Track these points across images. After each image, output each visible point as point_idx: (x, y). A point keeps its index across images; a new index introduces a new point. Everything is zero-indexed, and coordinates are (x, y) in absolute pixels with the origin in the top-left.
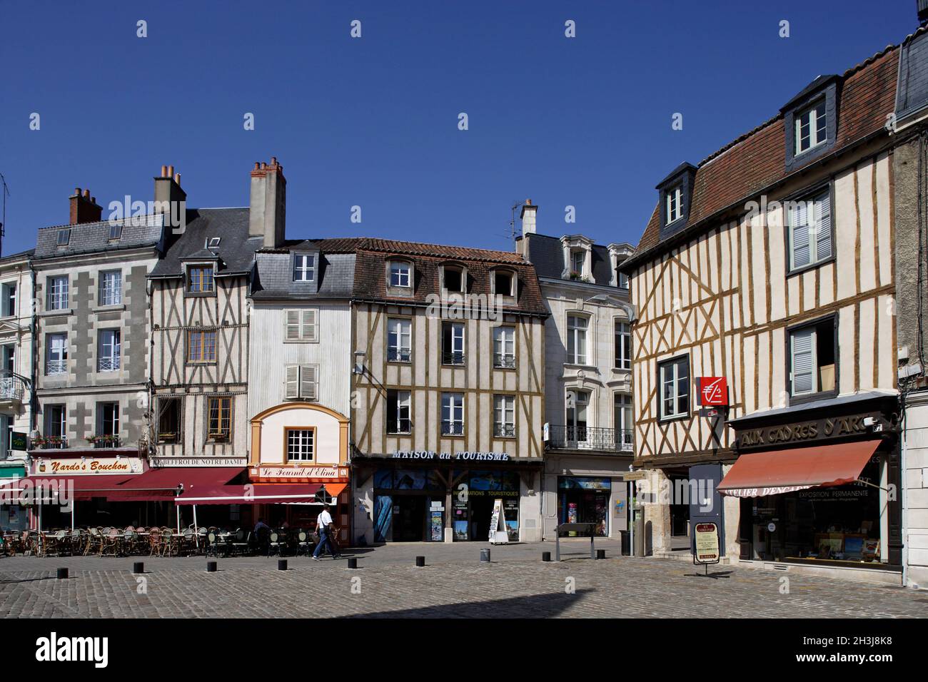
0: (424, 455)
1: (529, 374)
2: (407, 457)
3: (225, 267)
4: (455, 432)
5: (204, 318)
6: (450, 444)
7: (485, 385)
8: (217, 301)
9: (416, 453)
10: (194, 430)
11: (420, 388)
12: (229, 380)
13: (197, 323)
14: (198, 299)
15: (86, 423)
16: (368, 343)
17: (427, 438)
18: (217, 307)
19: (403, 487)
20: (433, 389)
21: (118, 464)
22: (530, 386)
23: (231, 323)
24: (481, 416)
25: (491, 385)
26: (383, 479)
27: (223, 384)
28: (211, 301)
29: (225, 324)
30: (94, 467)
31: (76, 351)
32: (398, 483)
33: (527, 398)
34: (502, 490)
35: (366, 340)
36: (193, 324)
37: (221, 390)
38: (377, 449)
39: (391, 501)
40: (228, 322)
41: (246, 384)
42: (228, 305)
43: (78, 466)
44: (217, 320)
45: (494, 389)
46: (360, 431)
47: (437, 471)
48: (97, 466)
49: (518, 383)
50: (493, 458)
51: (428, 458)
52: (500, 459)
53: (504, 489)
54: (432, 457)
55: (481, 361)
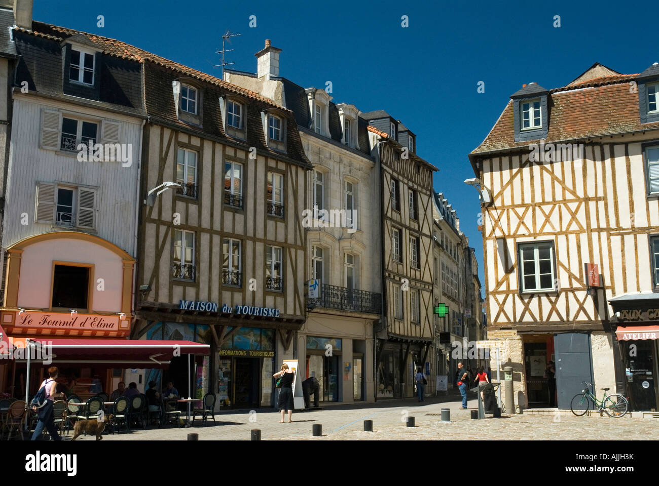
0: (209, 308)
1: (295, 226)
2: (193, 309)
6: (230, 296)
7: (260, 233)
9: (202, 306)
11: (205, 230)
16: (159, 172)
17: (209, 289)
20: (217, 232)
22: (296, 239)
25: (265, 233)
33: (293, 251)
34: (260, 350)
38: (163, 299)
45: (268, 239)
46: (147, 275)
47: (213, 326)
49: (286, 235)
50: (268, 314)
51: (213, 311)
52: (273, 316)
53: (262, 349)
54: (216, 311)
55: (258, 207)
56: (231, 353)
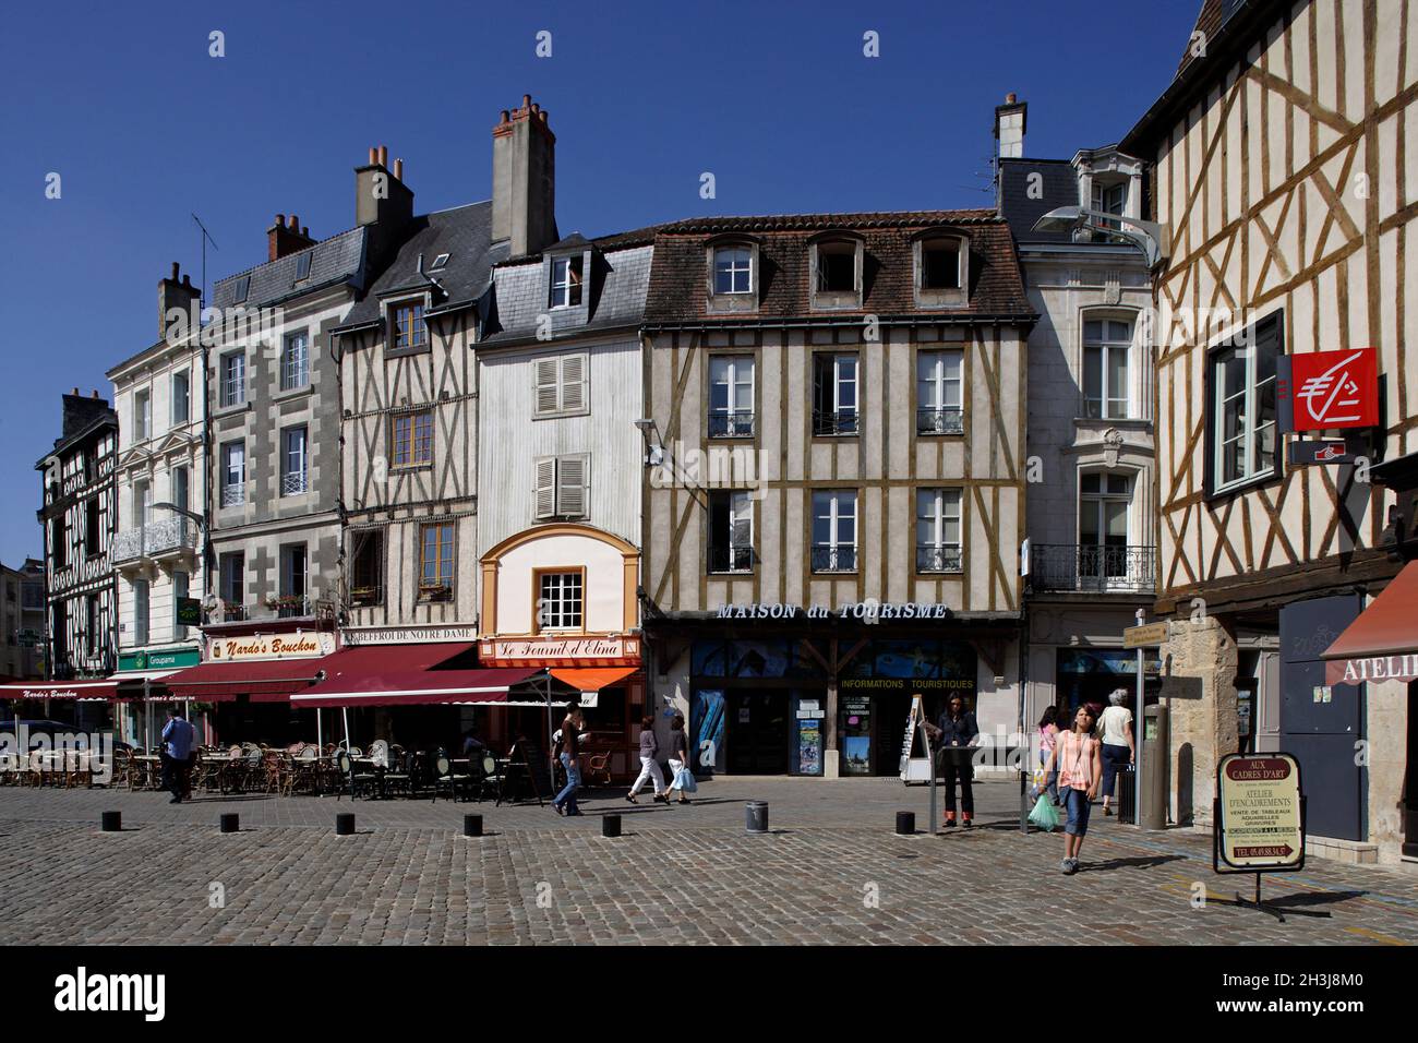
0: (777, 612)
1: (993, 443)
2: (744, 616)
3: (446, 299)
4: (840, 566)
5: (413, 390)
6: (829, 589)
7: (899, 470)
8: (431, 358)
9: (761, 609)
10: (401, 583)
11: (769, 486)
12: (450, 493)
13: (403, 400)
14: (404, 359)
15: (268, 579)
16: (673, 406)
17: (783, 580)
18: (432, 371)
19: (746, 673)
20: (795, 484)
22: (994, 467)
23: (452, 394)
24: (891, 533)
25: (913, 469)
26: (708, 659)
27: (441, 501)
28: (423, 360)
29: (444, 396)
30: (275, 649)
31: (255, 466)
32: (736, 664)
33: (987, 493)
34: (940, 677)
35: (669, 401)
36: (398, 403)
37: (439, 510)
38: (689, 604)
39: (722, 700)
40: (447, 392)
41: (475, 498)
42: (448, 363)
43: (257, 647)
44: (433, 391)
45: (918, 478)
46: (657, 572)
47: (805, 642)
48: (280, 646)
49: (968, 464)
50: (915, 614)
51: (786, 616)
52: (929, 615)
53: (944, 675)
54: (792, 615)
55: (892, 423)
56: (870, 684)
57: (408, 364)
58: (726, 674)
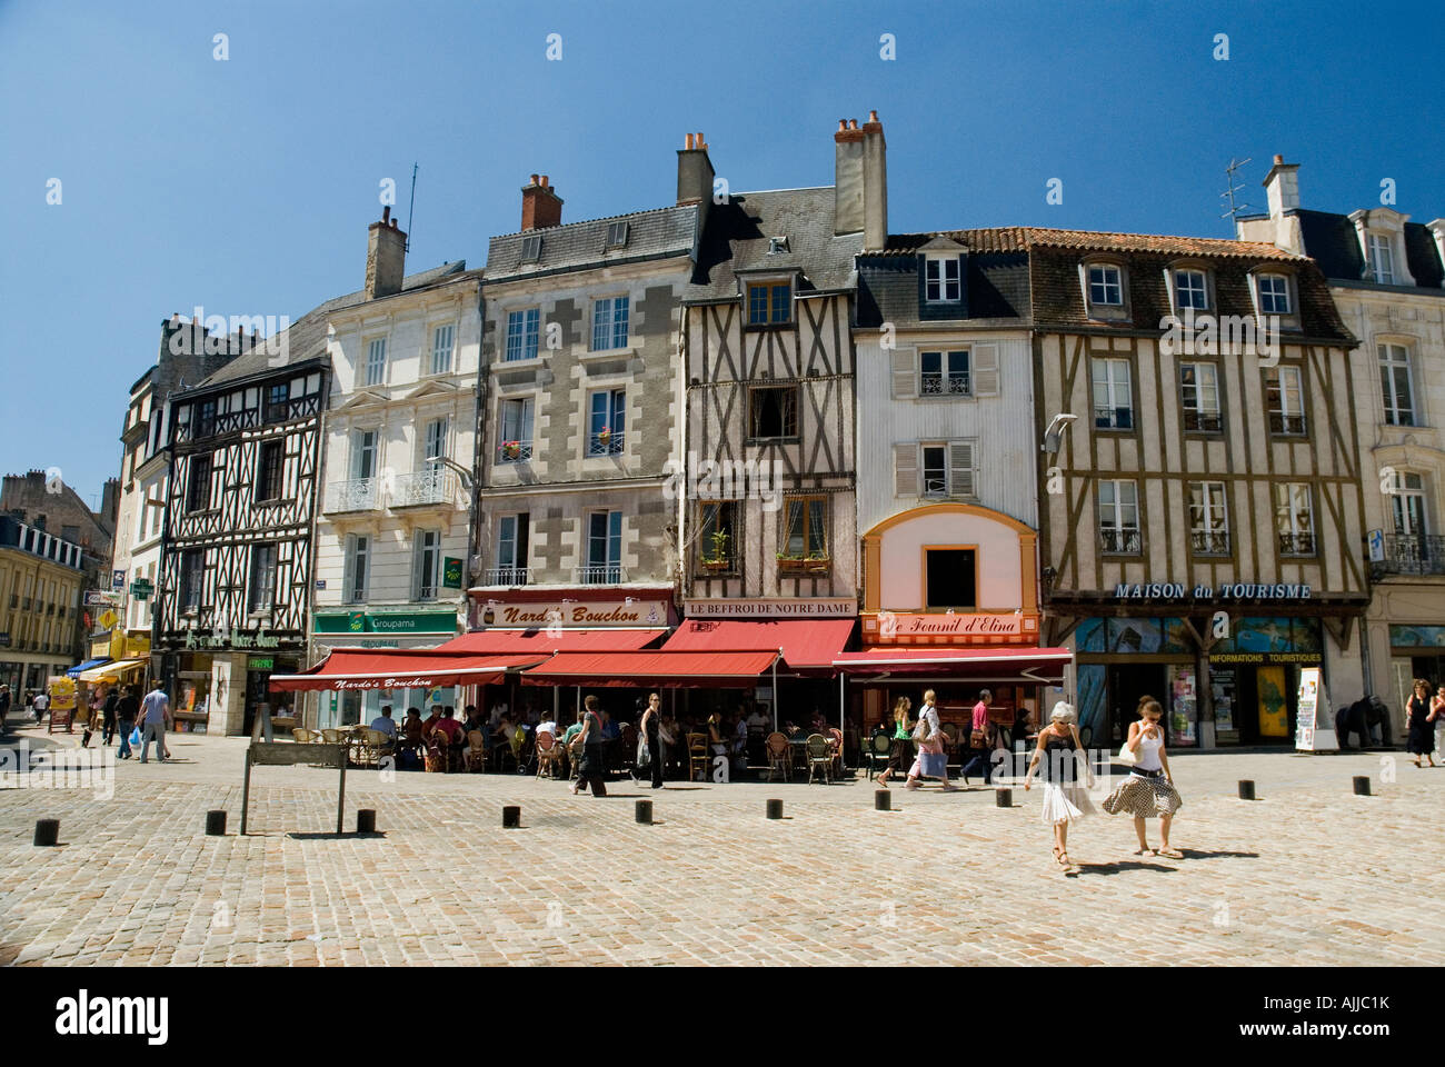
0: (1168, 593)
1: (1333, 446)
2: (1139, 596)
4: (1215, 551)
5: (776, 365)
6: (1209, 571)
7: (1260, 467)
8: (797, 337)
9: (1154, 589)
10: (762, 554)
11: (1153, 475)
12: (822, 467)
13: (764, 374)
14: (766, 335)
15: (563, 542)
16: (1064, 400)
17: (1169, 562)
18: (798, 349)
19: (1124, 648)
20: (1175, 476)
21: (621, 612)
22: (1336, 467)
23: (823, 371)
24: (1258, 522)
25: (1271, 465)
26: (1090, 635)
27: (810, 475)
28: (788, 337)
29: (813, 373)
30: (578, 617)
31: (548, 425)
32: (1114, 641)
33: (1332, 487)
34: (1292, 652)
35: (1060, 396)
36: (758, 376)
37: (807, 484)
38: (1087, 583)
39: (1104, 675)
40: (817, 371)
41: (853, 475)
42: (818, 342)
44: (799, 368)
45: (1276, 473)
46: (1057, 552)
47: (1186, 619)
48: (585, 615)
49: (1315, 463)
50: (1286, 595)
51: (1176, 596)
52: (1296, 596)
53: (1296, 649)
54: (1182, 595)
55: (1251, 425)
56: (1234, 658)
57: (770, 340)
58: (1106, 649)
